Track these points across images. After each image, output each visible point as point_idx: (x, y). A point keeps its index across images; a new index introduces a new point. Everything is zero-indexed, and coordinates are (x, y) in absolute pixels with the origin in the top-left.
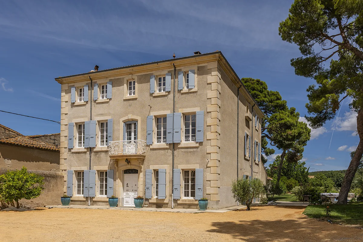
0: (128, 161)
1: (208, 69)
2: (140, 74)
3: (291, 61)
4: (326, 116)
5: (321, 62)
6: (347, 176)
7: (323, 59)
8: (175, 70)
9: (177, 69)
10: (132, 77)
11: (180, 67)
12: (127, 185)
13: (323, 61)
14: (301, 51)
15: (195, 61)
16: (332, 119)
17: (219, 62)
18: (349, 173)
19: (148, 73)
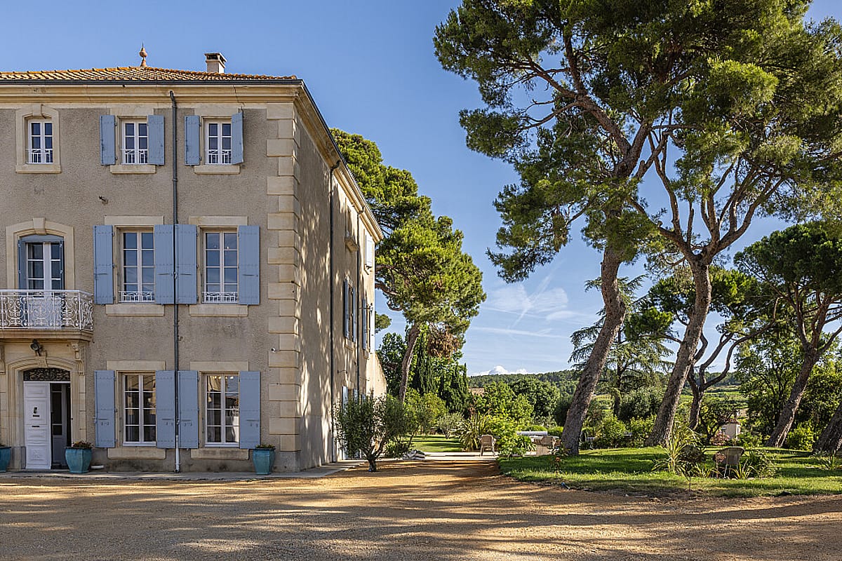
0: (38, 345)
1: (268, 120)
2: (66, 106)
3: (462, 114)
4: (534, 256)
5: (528, 128)
6: (580, 394)
7: (531, 121)
8: (176, 108)
9: (180, 106)
10: (41, 111)
11: (190, 102)
12: (35, 412)
13: (530, 127)
14: (484, 96)
15: (235, 95)
16: (547, 264)
17: (297, 105)
18: (583, 386)
19: (94, 107)
